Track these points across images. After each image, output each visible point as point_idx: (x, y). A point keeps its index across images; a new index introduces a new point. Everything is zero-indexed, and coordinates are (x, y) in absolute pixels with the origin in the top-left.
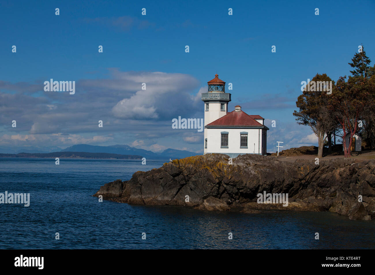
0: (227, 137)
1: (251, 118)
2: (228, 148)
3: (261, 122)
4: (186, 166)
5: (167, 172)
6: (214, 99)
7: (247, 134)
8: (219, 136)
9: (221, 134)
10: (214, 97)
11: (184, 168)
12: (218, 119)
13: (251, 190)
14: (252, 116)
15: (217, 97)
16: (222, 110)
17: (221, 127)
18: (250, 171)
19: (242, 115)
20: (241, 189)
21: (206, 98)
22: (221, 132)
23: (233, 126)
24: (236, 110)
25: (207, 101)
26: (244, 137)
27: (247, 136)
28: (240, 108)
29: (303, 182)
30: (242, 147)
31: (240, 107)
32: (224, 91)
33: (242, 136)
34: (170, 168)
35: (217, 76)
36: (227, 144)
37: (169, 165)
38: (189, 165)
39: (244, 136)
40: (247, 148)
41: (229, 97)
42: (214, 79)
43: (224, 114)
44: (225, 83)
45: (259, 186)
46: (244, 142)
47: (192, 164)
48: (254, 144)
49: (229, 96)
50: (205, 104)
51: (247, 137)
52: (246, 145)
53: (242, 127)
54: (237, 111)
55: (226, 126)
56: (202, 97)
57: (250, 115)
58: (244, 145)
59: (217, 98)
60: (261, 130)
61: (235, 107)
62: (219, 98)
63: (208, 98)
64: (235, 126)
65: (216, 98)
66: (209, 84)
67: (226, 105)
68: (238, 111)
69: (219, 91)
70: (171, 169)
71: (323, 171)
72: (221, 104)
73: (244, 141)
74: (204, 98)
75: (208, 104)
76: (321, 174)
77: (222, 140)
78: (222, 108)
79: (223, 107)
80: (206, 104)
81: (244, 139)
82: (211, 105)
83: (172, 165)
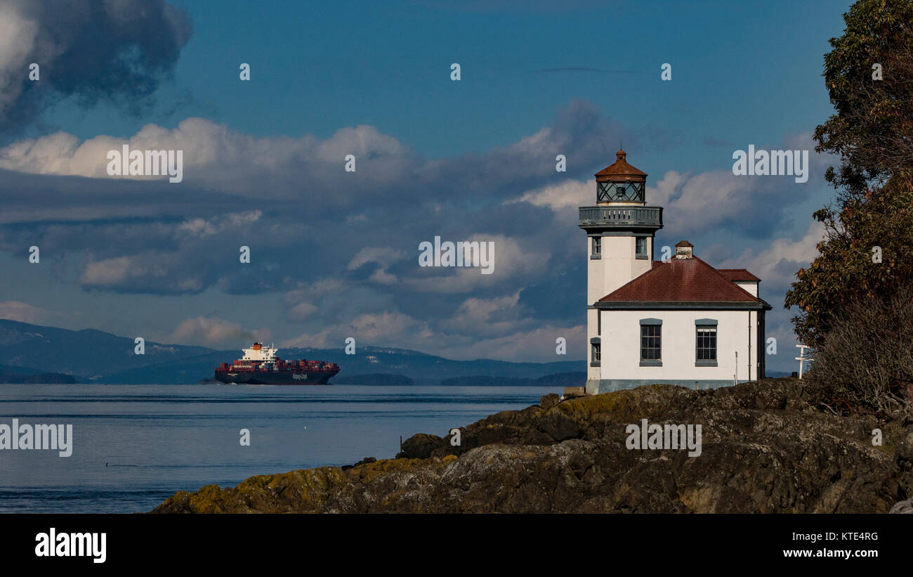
0: (659, 333)
1: (723, 279)
2: (660, 365)
3: (751, 289)
4: (594, 417)
5: (546, 434)
6: (617, 224)
7: (715, 326)
8: (637, 331)
9: (642, 326)
10: (617, 217)
11: (587, 424)
12: (631, 283)
14: (726, 273)
15: (627, 218)
16: (639, 255)
17: (640, 305)
19: (698, 269)
21: (594, 220)
22: (641, 321)
23: (676, 304)
24: (680, 254)
25: (597, 232)
26: (707, 334)
27: (714, 330)
28: (690, 249)
30: (701, 361)
31: (690, 245)
32: (644, 200)
33: (700, 330)
34: (555, 424)
35: (621, 156)
36: (658, 355)
37: (551, 415)
38: (602, 416)
39: (707, 330)
40: (716, 365)
41: (658, 219)
42: (614, 165)
43: (646, 266)
44: (644, 176)
46: (706, 348)
47: (607, 411)
48: (736, 353)
49: (658, 213)
50: (590, 240)
51: (714, 334)
52: (714, 356)
53: (699, 304)
54: (680, 257)
55: (653, 304)
56: (581, 217)
57: (720, 270)
58: (706, 357)
59: (626, 220)
60: (754, 314)
61: (677, 246)
62: (631, 222)
63: (601, 223)
64: (682, 304)
65: (622, 220)
66: (601, 179)
67: (649, 240)
68: (686, 257)
69: (629, 201)
70: (559, 425)
72: (638, 239)
73: (707, 345)
74: (587, 221)
75: (597, 239)
77: (644, 341)
78: (638, 250)
79: (643, 247)
80: (593, 237)
81: (707, 339)
82: (608, 241)
83: (559, 417)
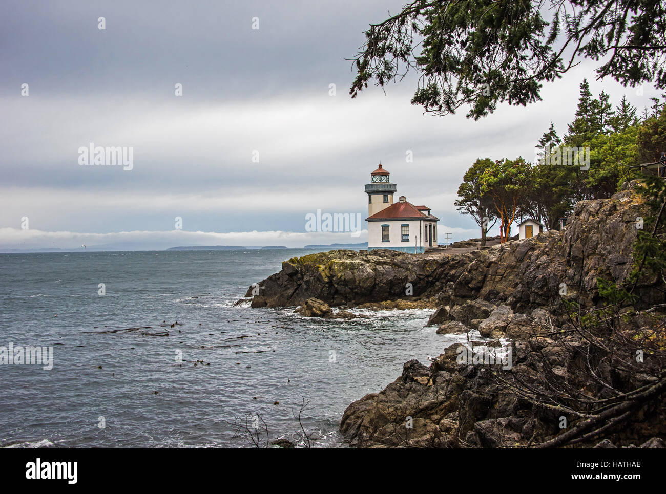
2: (389, 241)
3: (426, 212)
9: (382, 227)
12: (381, 211)
13: (365, 289)
16: (385, 201)
17: (381, 219)
18: (366, 269)
20: (355, 288)
21: (368, 189)
23: (394, 218)
25: (370, 193)
29: (430, 279)
40: (409, 242)
43: (388, 205)
45: (375, 284)
48: (416, 236)
54: (401, 202)
55: (386, 219)
60: (422, 222)
63: (370, 190)
65: (377, 189)
67: (389, 196)
68: (403, 202)
71: (453, 267)
72: (384, 195)
75: (371, 196)
76: (450, 270)
78: (385, 199)
79: (387, 199)
